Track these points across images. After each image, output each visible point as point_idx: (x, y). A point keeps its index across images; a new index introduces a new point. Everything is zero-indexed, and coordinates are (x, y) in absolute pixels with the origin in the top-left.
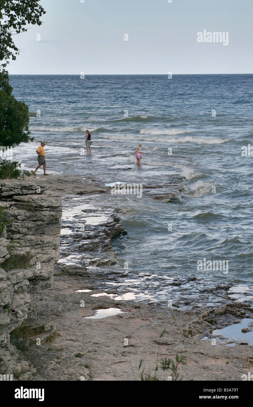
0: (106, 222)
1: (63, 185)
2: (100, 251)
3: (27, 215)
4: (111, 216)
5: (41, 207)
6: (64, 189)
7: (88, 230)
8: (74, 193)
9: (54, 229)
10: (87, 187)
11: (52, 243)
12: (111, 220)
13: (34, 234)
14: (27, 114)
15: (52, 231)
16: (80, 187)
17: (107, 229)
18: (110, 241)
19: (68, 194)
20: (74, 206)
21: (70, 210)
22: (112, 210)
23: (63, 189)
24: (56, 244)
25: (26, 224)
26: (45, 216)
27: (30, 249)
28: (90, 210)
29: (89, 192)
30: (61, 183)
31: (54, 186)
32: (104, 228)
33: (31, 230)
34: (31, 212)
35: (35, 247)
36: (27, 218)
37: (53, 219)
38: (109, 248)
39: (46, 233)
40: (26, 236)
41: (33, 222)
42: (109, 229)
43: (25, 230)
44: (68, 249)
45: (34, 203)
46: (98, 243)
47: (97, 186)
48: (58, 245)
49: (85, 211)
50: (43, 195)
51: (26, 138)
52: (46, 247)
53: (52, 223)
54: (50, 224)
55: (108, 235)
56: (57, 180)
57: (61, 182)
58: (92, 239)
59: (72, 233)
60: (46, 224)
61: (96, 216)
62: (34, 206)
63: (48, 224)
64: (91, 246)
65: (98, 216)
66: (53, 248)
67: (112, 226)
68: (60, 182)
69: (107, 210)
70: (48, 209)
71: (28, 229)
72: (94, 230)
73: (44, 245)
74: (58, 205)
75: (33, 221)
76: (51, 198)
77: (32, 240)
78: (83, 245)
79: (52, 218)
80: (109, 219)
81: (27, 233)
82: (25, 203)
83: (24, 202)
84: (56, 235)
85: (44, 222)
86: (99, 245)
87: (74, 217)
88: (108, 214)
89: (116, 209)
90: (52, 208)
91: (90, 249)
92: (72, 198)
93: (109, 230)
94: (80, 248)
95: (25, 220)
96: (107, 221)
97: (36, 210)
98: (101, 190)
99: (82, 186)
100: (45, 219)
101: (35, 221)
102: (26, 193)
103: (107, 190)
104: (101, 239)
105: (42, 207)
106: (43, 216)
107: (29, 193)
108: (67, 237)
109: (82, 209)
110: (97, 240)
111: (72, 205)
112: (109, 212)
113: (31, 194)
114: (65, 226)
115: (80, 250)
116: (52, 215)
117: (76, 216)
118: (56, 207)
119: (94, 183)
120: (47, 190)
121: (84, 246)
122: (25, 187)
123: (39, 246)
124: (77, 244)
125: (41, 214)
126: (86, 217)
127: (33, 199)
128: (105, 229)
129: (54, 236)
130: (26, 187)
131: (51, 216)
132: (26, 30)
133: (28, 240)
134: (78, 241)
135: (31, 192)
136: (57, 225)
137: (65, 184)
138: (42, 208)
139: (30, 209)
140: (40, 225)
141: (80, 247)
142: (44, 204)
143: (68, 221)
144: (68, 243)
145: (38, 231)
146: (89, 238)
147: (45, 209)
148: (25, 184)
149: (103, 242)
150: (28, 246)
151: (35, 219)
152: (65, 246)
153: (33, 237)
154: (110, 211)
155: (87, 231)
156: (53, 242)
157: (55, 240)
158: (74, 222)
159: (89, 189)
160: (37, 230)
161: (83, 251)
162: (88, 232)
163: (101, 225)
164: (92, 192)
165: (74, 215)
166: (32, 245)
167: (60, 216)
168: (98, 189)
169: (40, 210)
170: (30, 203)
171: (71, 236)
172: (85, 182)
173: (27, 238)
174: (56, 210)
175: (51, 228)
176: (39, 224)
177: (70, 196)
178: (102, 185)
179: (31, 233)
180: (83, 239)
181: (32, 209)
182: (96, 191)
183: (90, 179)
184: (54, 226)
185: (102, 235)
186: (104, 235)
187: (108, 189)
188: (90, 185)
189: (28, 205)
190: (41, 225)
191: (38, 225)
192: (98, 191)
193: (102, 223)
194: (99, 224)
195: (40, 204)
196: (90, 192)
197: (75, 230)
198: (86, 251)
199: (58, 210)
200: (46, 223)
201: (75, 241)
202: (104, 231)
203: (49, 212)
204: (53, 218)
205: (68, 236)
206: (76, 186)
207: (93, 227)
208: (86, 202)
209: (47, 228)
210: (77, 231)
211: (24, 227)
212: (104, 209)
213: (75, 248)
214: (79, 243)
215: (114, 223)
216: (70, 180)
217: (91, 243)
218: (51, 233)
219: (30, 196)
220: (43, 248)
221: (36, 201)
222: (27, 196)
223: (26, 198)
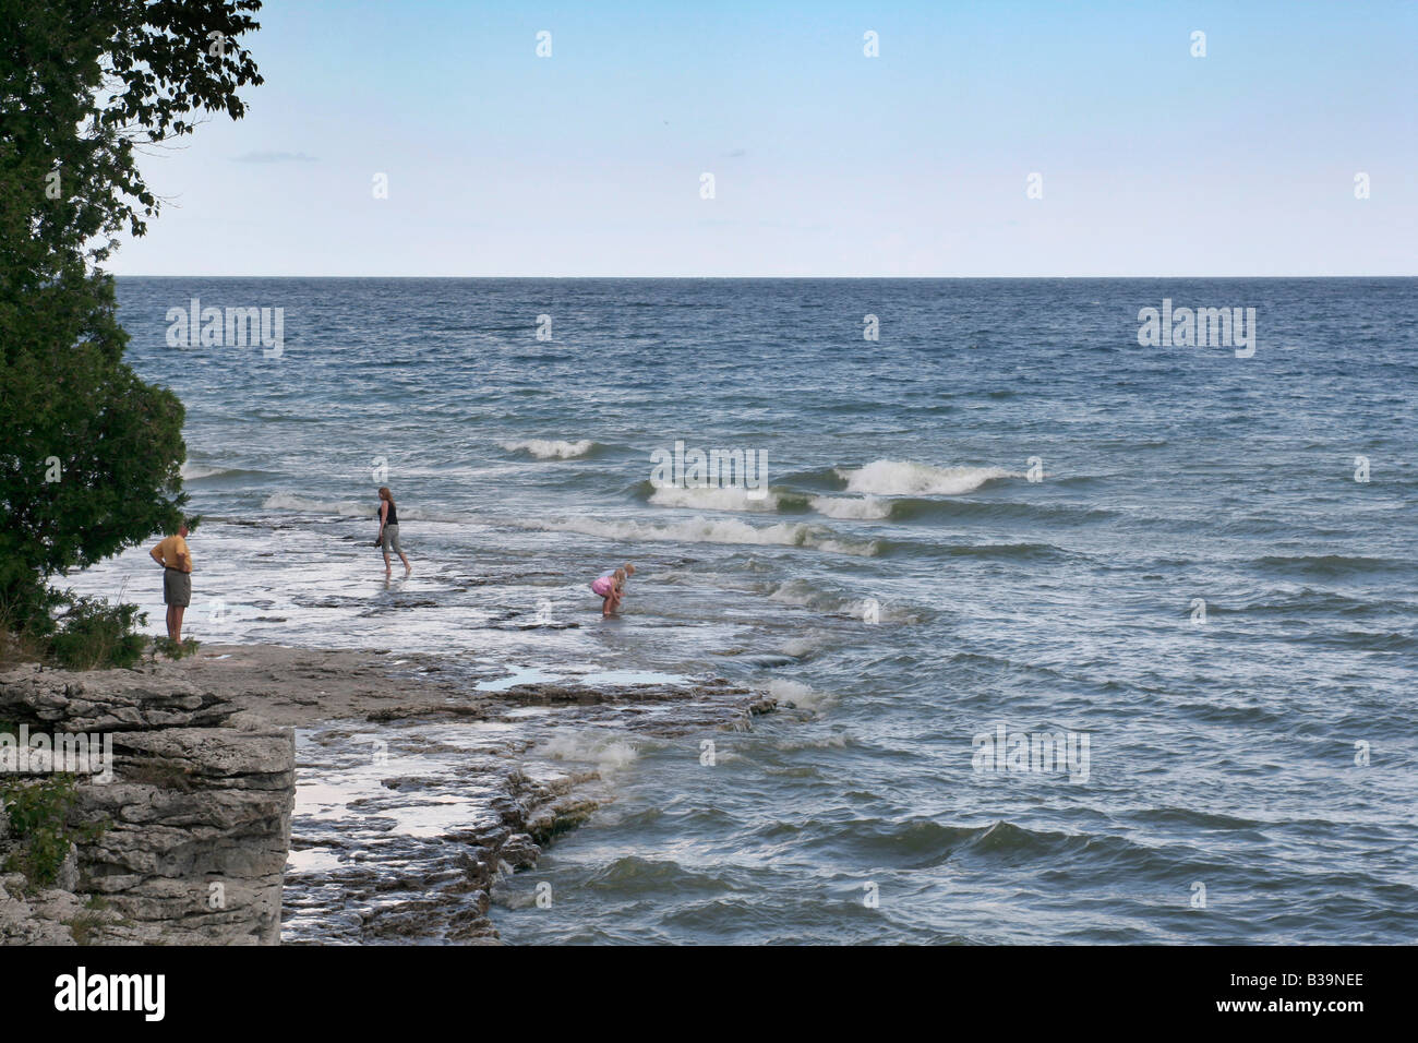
0: (472, 827)
1: (318, 684)
2: (442, 937)
3: (159, 804)
4: (493, 803)
5: (215, 773)
6: (321, 702)
7: (402, 857)
8: (356, 714)
9: (260, 859)
10: (407, 695)
11: (249, 908)
12: (491, 819)
13: (181, 875)
14: (177, 431)
15: (252, 865)
16: (380, 693)
17: (472, 852)
18: (482, 897)
19: (335, 718)
20: (354, 766)
21: (339, 778)
22: (498, 781)
23: (315, 699)
24: (264, 913)
25: (155, 839)
26: (229, 806)
27: (163, 933)
28: (413, 779)
29: (413, 711)
30: (313, 677)
31: (282, 688)
32: (460, 849)
33: (172, 858)
34: (176, 794)
35: (185, 922)
36: (160, 816)
37: (257, 821)
38: (478, 925)
39: (229, 871)
40: (152, 883)
41: (183, 831)
42: (481, 852)
43: (148, 860)
44: (321, 926)
45: (188, 759)
46: (437, 905)
47: (447, 689)
48: (275, 916)
49: (392, 784)
50: (224, 730)
51: (170, 518)
52: (227, 923)
53: (254, 836)
54: (247, 836)
55: (475, 877)
56: (295, 667)
57: (312, 673)
58: (414, 889)
59: (340, 865)
60: (229, 837)
61: (436, 804)
62: (188, 769)
63: (238, 837)
64: (409, 915)
65: (441, 804)
66: (253, 926)
67: (492, 840)
68: (306, 674)
69: (480, 779)
70: (241, 781)
71: (161, 854)
72: (425, 854)
73: (218, 915)
74: (280, 767)
75: (179, 827)
76: (255, 741)
77: (174, 897)
78: (379, 912)
79: (254, 816)
80: (482, 816)
81: (158, 871)
82: (153, 760)
83: (153, 754)
84: (267, 879)
85: (221, 829)
86: (439, 914)
87: (350, 806)
88: (479, 796)
89: (510, 777)
90: (255, 778)
91: (404, 928)
92: (348, 736)
93: (482, 856)
94: (365, 923)
95: (152, 822)
96: (475, 824)
97: (194, 786)
98: (461, 706)
99: (391, 691)
100: (229, 818)
101: (187, 826)
102: (162, 722)
103: (483, 706)
104: (447, 890)
105: (216, 775)
106: (220, 809)
107: (170, 721)
108: (320, 883)
109: (384, 778)
110: (431, 895)
111: (347, 761)
112: (487, 790)
113: (180, 726)
114: (317, 838)
115: (365, 930)
116: (256, 806)
117: (359, 803)
118: (271, 776)
119: (435, 679)
120: (239, 710)
121: (383, 916)
122: (157, 701)
123: (201, 917)
124: (357, 906)
125: (212, 798)
126: (396, 807)
127: (186, 744)
128: (464, 856)
129: (259, 884)
130: (163, 699)
131: (251, 809)
132: (189, 129)
133: (160, 898)
134: (361, 898)
135: (178, 717)
136: (272, 840)
137: (327, 682)
138: (219, 778)
139: (173, 780)
140: (206, 842)
141: (366, 920)
142: (224, 764)
143: (327, 821)
144: (322, 906)
145: (201, 861)
146: (403, 885)
147: (228, 782)
148: (159, 688)
149: (456, 902)
150: (156, 920)
151: (188, 818)
152: (309, 915)
153: (179, 887)
154: (487, 785)
155: (396, 859)
156: (255, 906)
157: (262, 898)
158: (351, 826)
159: (415, 701)
160: (195, 861)
161: (376, 935)
162: (399, 862)
163: (451, 839)
164: (426, 714)
165: (353, 799)
166: (175, 914)
167: (288, 806)
168: (451, 702)
169: (209, 787)
170: (173, 761)
171: (335, 878)
172: (400, 675)
173: (155, 889)
174: (269, 785)
175: (249, 851)
176: (205, 837)
177: (344, 726)
178: (466, 687)
179: (172, 870)
180: (378, 889)
181: (179, 779)
182: (441, 709)
183: (422, 664)
184: (263, 843)
185: (453, 877)
186: (459, 875)
187: (488, 701)
188: (422, 685)
189: (166, 766)
190: (213, 840)
191: (199, 842)
192: (451, 710)
193: (455, 830)
194: (444, 834)
195: (213, 761)
196: (419, 714)
197: (353, 855)
198: (390, 935)
199: (280, 784)
200: (230, 832)
201: (350, 895)
202: (462, 861)
203: (243, 793)
204: (259, 817)
205: (322, 878)
206: (368, 688)
207: (422, 846)
208: (400, 749)
209: (235, 852)
210: (359, 859)
211: (146, 847)
212: (467, 778)
213: (347, 924)
214: (363, 906)
215: (499, 831)
216: (344, 668)
217: (411, 906)
218: (248, 871)
219: (174, 731)
220: (214, 928)
221: (196, 752)
222: (164, 732)
223: (156, 740)
